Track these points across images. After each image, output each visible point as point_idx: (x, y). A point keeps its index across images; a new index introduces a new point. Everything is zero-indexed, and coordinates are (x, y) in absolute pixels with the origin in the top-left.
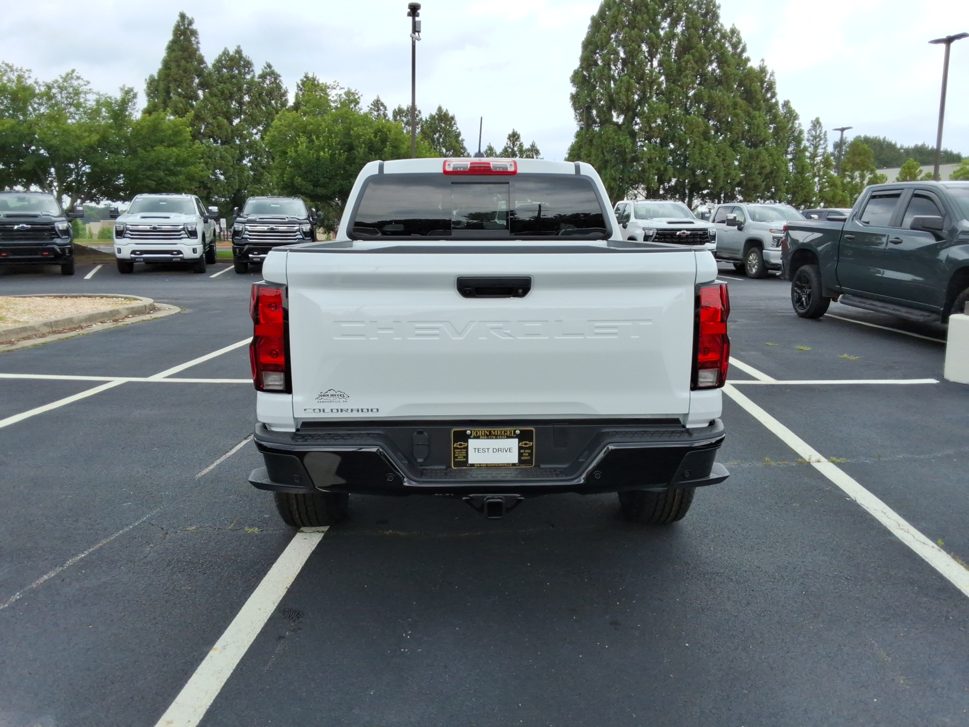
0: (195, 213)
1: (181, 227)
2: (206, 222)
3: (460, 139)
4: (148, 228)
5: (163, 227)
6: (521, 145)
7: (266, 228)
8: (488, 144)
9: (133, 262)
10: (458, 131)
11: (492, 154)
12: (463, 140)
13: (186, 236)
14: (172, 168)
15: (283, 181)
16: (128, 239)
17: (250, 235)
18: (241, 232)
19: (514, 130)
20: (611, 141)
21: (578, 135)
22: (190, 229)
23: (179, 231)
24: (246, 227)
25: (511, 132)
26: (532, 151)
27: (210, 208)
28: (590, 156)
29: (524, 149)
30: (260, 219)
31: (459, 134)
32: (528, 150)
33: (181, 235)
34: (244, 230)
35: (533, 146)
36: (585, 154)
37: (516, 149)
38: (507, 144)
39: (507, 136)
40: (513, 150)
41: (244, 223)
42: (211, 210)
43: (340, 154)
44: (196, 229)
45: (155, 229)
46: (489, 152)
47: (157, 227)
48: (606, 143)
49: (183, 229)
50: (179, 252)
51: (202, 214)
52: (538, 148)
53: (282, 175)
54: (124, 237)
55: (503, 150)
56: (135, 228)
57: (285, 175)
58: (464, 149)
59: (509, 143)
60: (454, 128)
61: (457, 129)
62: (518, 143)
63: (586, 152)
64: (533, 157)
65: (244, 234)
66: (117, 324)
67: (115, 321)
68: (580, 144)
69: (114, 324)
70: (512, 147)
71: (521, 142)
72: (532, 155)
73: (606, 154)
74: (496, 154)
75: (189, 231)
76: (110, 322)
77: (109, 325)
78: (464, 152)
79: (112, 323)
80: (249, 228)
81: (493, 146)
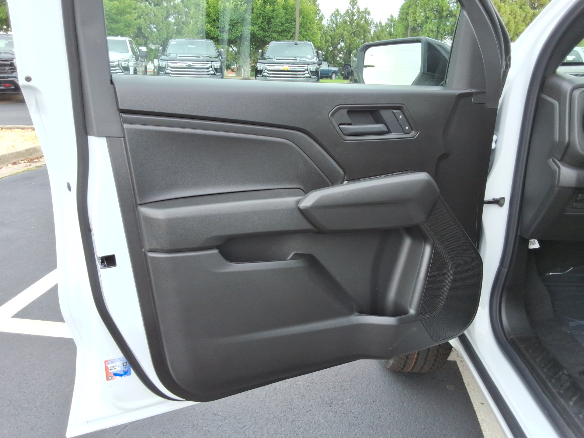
0: (128, 52)
1: (116, 64)
2: (137, 59)
6: (358, 8)
7: (184, 65)
11: (339, 14)
13: (120, 71)
15: (198, 28)
17: (172, 71)
18: (165, 68)
22: (123, 65)
23: (115, 67)
24: (169, 64)
26: (365, 13)
27: (140, 48)
29: (360, 11)
30: (179, 57)
32: (362, 12)
33: (116, 70)
34: (167, 66)
35: (366, 9)
37: (354, 11)
38: (349, 7)
40: (352, 11)
41: (167, 60)
42: (141, 50)
44: (128, 65)
46: (336, 13)
49: (118, 65)
51: (134, 52)
52: (370, 11)
53: (196, 23)
55: (346, 12)
57: (198, 23)
58: (319, 10)
62: (356, 7)
64: (366, 17)
65: (167, 70)
66: (30, 165)
67: (30, 162)
68: (408, 4)
69: (27, 166)
70: (352, 9)
71: (358, 6)
72: (366, 15)
73: (427, 12)
74: (341, 15)
75: (122, 67)
76: (25, 162)
77: (21, 167)
78: (320, 13)
79: (25, 165)
80: (171, 65)
81: (338, 9)
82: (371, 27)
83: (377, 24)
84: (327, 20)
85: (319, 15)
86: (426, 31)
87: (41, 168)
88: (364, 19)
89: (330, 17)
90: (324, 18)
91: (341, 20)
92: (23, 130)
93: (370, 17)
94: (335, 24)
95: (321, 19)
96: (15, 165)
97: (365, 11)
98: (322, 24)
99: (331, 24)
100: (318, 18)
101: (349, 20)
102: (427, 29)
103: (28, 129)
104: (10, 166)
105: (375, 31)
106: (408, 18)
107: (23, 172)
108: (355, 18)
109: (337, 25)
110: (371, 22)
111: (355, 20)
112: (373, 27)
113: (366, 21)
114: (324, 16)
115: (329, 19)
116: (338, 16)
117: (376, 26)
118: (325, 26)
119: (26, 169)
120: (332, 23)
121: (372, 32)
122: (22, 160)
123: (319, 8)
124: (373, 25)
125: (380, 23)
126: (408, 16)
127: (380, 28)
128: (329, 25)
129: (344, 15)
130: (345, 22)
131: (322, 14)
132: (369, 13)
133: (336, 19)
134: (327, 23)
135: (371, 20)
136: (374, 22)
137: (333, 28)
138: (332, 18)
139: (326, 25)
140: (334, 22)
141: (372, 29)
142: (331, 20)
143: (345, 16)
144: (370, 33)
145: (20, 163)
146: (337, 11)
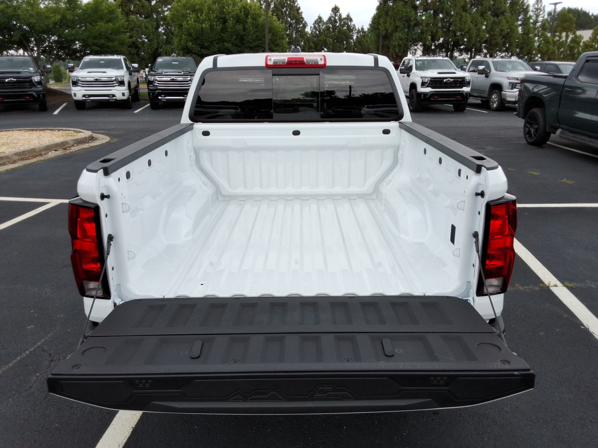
0: (123, 68)
1: (114, 79)
2: (130, 74)
3: (300, 11)
4: (92, 79)
5: (102, 79)
6: (340, 15)
7: (169, 79)
8: (318, 15)
9: (85, 103)
10: (298, 6)
11: (321, 22)
12: (302, 13)
13: (117, 84)
14: (110, 36)
15: (181, 45)
16: (80, 87)
17: (159, 84)
18: (153, 81)
19: (335, 5)
20: (400, 12)
21: (378, 8)
22: (120, 80)
23: (113, 81)
24: (156, 78)
25: (333, 7)
26: (347, 19)
27: (133, 65)
28: (386, 23)
29: (342, 18)
30: (165, 72)
31: (299, 8)
32: (345, 19)
33: (113, 84)
34: (155, 80)
35: (348, 16)
36: (383, 22)
37: (337, 18)
38: (331, 14)
39: (331, 9)
40: (335, 18)
41: (155, 76)
42: (134, 66)
43: (217, 26)
44: (123, 80)
45: (97, 80)
46: (319, 20)
48: (397, 14)
49: (115, 80)
50: (114, 96)
51: (128, 68)
52: (352, 17)
53: (180, 41)
54: (78, 86)
55: (329, 19)
56: (84, 79)
57: (182, 41)
58: (302, 18)
59: (332, 14)
60: (296, 4)
61: (298, 4)
62: (338, 14)
63: (383, 20)
64: (348, 23)
65: (155, 83)
67: (65, 150)
70: (334, 17)
71: (340, 13)
72: (348, 22)
73: (397, 22)
74: (323, 22)
75: (119, 81)
76: (61, 150)
78: (303, 21)
79: (62, 151)
80: (158, 79)
81: (321, 16)
82: (353, 33)
83: (359, 30)
84: (311, 27)
85: (302, 23)
88: (346, 26)
89: (313, 24)
90: (307, 26)
91: (323, 27)
93: (353, 23)
94: (318, 31)
95: (305, 26)
96: (56, 152)
97: (347, 17)
98: (305, 32)
99: (314, 31)
100: (301, 25)
101: (331, 27)
104: (54, 152)
105: (357, 37)
108: (338, 24)
109: (319, 31)
110: (353, 28)
111: (338, 27)
112: (355, 33)
113: (349, 27)
114: (307, 24)
115: (313, 26)
116: (321, 23)
117: (359, 32)
118: (308, 33)
119: (63, 153)
120: (315, 29)
121: (355, 38)
122: (60, 149)
123: (302, 16)
124: (355, 31)
125: (362, 29)
126: (380, 26)
127: (362, 34)
128: (312, 32)
129: (327, 22)
130: (328, 28)
131: (305, 22)
132: (351, 20)
133: (319, 26)
134: (311, 30)
135: (353, 26)
136: (356, 28)
137: (316, 34)
138: (316, 25)
139: (310, 32)
140: (317, 29)
141: (355, 35)
142: (315, 27)
143: (328, 23)
144: (352, 38)
145: (58, 150)
146: (320, 18)
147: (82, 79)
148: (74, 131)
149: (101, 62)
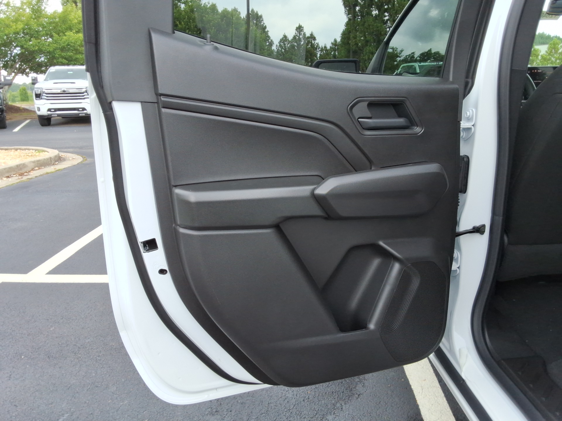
1: (84, 90)
3: (266, 30)
4: (59, 91)
5: (70, 90)
6: (304, 34)
8: (283, 34)
9: (51, 118)
10: (264, 25)
11: (287, 40)
12: (268, 31)
14: (79, 48)
16: (44, 100)
19: (299, 24)
20: (371, 27)
21: (347, 24)
23: (83, 93)
25: (297, 26)
26: (311, 38)
28: (356, 38)
29: (306, 37)
31: (265, 27)
32: (309, 37)
33: (83, 96)
35: (312, 35)
36: (353, 37)
37: (301, 37)
38: (296, 33)
39: (295, 28)
40: (299, 37)
45: (64, 92)
47: (66, 90)
49: (86, 91)
50: (84, 109)
52: (315, 36)
54: (41, 99)
55: (293, 38)
56: (49, 91)
58: (269, 37)
60: (262, 23)
61: (264, 24)
62: (302, 33)
63: (353, 35)
64: (312, 42)
66: (22, 178)
67: (21, 176)
68: (349, 30)
69: (19, 179)
71: (304, 32)
72: (312, 40)
73: (367, 36)
76: (16, 176)
77: (14, 180)
78: (269, 39)
79: (17, 178)
81: (286, 35)
82: (317, 51)
83: (322, 48)
84: (277, 46)
85: (269, 41)
86: (366, 54)
87: (32, 180)
88: (310, 44)
89: (279, 43)
90: (274, 44)
91: (289, 45)
92: (7, 151)
93: (316, 42)
94: (284, 49)
95: (271, 44)
96: (8, 179)
97: (311, 36)
98: (272, 49)
99: (280, 49)
100: (268, 44)
101: (296, 45)
102: (367, 51)
103: (11, 149)
104: (5, 179)
105: (320, 54)
106: (350, 42)
107: (17, 183)
108: (302, 43)
109: (285, 50)
110: (317, 46)
111: (302, 45)
112: (319, 51)
113: (312, 45)
114: (273, 42)
116: (286, 41)
117: (322, 50)
118: (275, 51)
119: (19, 181)
120: (281, 48)
121: (318, 55)
122: (14, 174)
123: (268, 35)
124: (318, 49)
125: (325, 47)
126: (350, 40)
127: (325, 52)
128: (278, 50)
129: (291, 41)
130: (293, 47)
131: (272, 40)
132: (314, 39)
133: (285, 44)
134: (277, 48)
135: (317, 45)
136: (319, 47)
137: (282, 53)
138: (281, 44)
139: (276, 50)
140: (282, 47)
141: (318, 53)
142: (280, 46)
143: (293, 42)
144: (316, 56)
145: (12, 177)
146: (285, 37)
147: (46, 91)
148: (36, 150)
149: (69, 72)
